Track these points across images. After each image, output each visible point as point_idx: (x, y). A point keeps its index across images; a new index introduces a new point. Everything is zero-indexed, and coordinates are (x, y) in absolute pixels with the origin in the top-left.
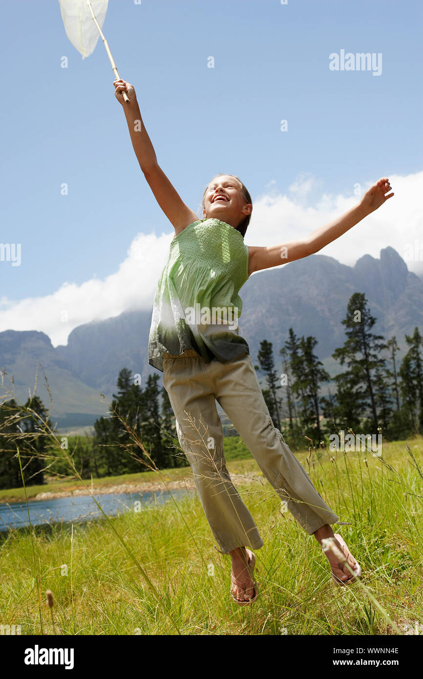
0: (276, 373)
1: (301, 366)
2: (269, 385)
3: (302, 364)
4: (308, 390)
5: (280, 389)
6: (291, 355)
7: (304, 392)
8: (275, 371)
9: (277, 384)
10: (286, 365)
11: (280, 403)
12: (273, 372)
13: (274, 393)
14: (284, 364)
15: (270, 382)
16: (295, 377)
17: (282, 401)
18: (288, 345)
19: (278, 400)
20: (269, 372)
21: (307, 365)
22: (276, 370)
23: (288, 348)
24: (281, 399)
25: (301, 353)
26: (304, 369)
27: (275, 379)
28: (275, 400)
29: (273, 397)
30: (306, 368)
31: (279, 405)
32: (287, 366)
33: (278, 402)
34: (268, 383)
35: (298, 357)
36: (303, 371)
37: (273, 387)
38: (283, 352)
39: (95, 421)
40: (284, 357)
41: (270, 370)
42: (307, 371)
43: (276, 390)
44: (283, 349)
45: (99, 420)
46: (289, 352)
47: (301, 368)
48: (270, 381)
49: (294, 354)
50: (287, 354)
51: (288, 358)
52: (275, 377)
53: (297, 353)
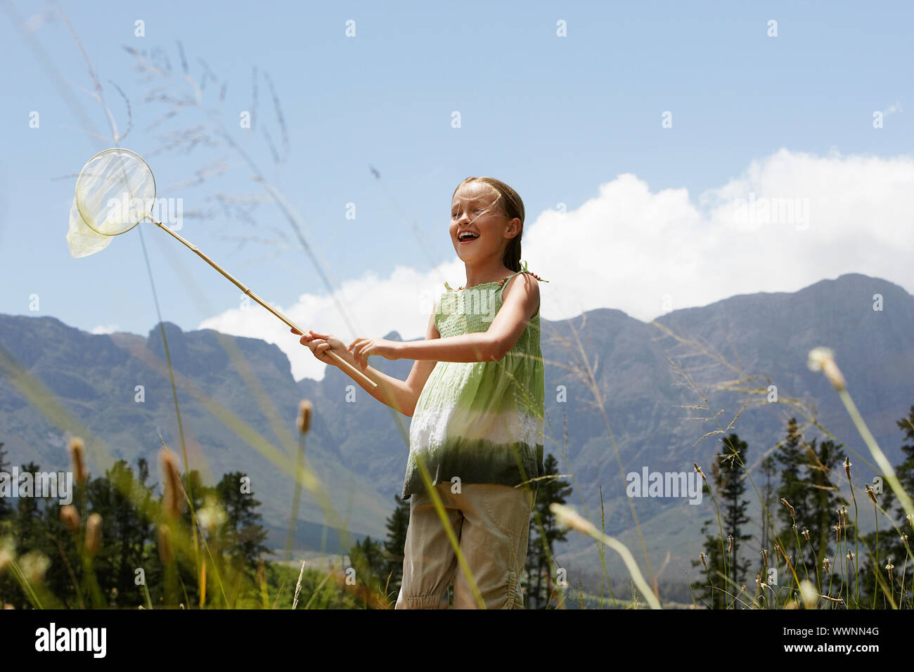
0: (746, 506)
1: (802, 502)
2: (727, 529)
3: (804, 497)
4: (806, 553)
5: (748, 542)
6: (785, 474)
7: (797, 556)
8: (745, 503)
9: (744, 529)
10: (770, 493)
11: (744, 570)
12: (739, 503)
13: (735, 548)
14: (766, 492)
15: (730, 524)
16: (783, 521)
17: (749, 568)
18: (780, 452)
19: (740, 563)
20: (732, 503)
21: (812, 501)
22: (747, 500)
23: (781, 459)
24: (748, 563)
25: (806, 473)
26: (806, 508)
27: (741, 519)
28: (735, 561)
29: (731, 555)
30: (811, 506)
31: (740, 574)
32: (771, 496)
33: (739, 568)
34: (726, 525)
35: (797, 480)
36: (803, 511)
37: (736, 534)
38: (768, 465)
39: (354, 545)
40: (769, 475)
41: (735, 499)
42: (811, 513)
43: (740, 542)
44: (770, 459)
45: (362, 543)
46: (781, 467)
47: (799, 504)
48: (730, 520)
49: (790, 474)
50: (775, 472)
51: (777, 480)
52: (741, 515)
53: (797, 471)
